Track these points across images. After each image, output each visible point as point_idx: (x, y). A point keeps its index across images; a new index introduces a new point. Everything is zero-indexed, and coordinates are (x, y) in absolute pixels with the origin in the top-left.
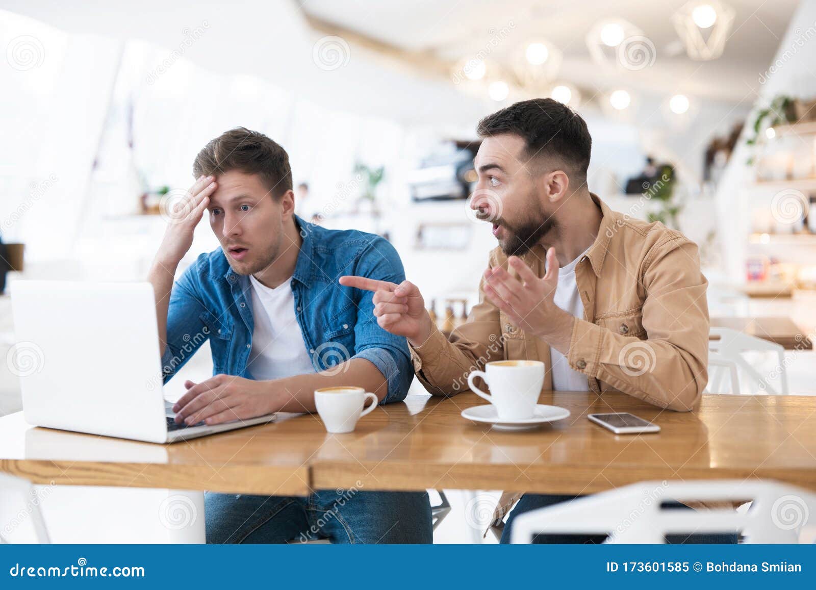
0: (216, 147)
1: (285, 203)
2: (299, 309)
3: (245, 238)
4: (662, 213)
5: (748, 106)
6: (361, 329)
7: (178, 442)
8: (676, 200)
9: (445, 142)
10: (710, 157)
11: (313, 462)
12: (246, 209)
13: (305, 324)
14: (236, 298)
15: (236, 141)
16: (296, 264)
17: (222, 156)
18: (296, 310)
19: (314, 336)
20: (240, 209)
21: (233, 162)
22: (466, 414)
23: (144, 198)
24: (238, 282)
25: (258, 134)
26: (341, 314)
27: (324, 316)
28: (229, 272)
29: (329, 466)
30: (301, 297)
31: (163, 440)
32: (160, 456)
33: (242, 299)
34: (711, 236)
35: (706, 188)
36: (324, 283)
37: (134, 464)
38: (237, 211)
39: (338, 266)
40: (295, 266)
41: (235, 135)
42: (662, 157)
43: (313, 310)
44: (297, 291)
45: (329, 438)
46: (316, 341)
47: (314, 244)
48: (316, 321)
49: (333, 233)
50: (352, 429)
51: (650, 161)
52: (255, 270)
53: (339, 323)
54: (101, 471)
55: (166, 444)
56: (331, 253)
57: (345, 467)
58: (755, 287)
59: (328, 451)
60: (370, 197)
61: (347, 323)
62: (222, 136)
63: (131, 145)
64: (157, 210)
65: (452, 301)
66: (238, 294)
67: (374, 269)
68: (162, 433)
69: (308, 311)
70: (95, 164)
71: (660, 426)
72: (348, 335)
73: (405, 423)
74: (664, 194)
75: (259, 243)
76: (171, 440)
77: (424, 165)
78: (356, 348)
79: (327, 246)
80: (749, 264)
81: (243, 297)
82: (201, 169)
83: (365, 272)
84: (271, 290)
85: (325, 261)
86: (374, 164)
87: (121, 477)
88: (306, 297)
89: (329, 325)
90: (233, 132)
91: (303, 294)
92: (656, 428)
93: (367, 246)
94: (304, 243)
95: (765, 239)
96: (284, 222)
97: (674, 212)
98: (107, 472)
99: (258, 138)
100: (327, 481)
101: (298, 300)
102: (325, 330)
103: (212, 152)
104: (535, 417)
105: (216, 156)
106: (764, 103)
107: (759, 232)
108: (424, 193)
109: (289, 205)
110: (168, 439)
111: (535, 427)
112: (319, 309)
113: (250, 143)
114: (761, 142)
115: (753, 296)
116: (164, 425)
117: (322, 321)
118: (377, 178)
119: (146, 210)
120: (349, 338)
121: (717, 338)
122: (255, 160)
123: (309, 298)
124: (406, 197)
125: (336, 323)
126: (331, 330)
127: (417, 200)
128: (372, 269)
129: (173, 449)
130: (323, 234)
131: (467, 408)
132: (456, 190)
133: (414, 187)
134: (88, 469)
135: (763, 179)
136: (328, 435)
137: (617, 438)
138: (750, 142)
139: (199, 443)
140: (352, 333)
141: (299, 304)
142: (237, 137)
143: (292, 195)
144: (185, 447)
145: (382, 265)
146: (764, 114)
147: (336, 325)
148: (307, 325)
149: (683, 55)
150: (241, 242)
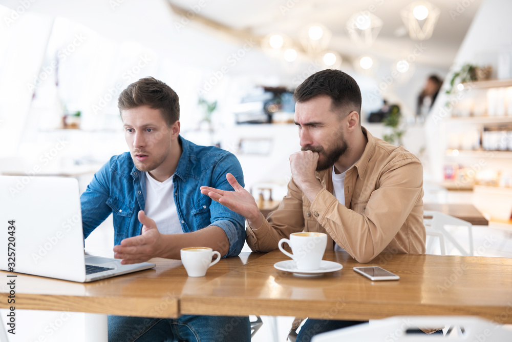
0: (134, 90)
1: (174, 128)
2: (176, 194)
3: (148, 149)
4: (392, 135)
5: (447, 69)
6: (214, 207)
7: (94, 281)
8: (401, 127)
9: (257, 87)
10: (421, 100)
11: (181, 297)
12: (149, 130)
13: (179, 204)
14: (136, 187)
15: (147, 86)
16: (177, 165)
17: (137, 96)
18: (175, 195)
19: (185, 212)
20: (146, 131)
21: (145, 101)
22: (277, 266)
23: (65, 118)
24: (138, 177)
25: (161, 82)
26: (202, 199)
27: (192, 200)
28: (133, 170)
29: (191, 299)
30: (178, 187)
31: (83, 281)
32: (81, 291)
33: (139, 189)
34: (422, 150)
35: (419, 120)
36: (193, 180)
37: (64, 296)
38: (144, 131)
39: (202, 168)
40: (176, 167)
41: (147, 82)
42: (393, 100)
43: (185, 196)
44: (176, 182)
45: (189, 280)
46: (185, 215)
47: (189, 154)
48: (187, 202)
49: (201, 148)
50: (204, 274)
51: (385, 102)
52: (150, 169)
53: (200, 205)
54: (43, 300)
55: (86, 283)
56: (198, 160)
57: (201, 301)
58: (449, 184)
59: (189, 289)
60: (208, 120)
61: (206, 205)
62: (138, 82)
63: (57, 84)
64: (74, 126)
65: (263, 189)
66: (137, 185)
67: (225, 172)
68: (82, 276)
69: (182, 196)
70: (34, 96)
71: (399, 276)
72: (206, 212)
73: (238, 271)
74: (393, 123)
75: (156, 152)
76: (88, 280)
77: (243, 101)
78: (211, 219)
79: (197, 156)
80: (445, 168)
81: (140, 187)
82: (124, 104)
83: (219, 173)
84: (160, 183)
85: (195, 166)
86: (210, 99)
87: (56, 304)
88: (181, 187)
89: (194, 205)
90: (146, 80)
91: (179, 185)
92: (397, 277)
93: (221, 157)
94: (183, 152)
95: (456, 153)
96: (172, 141)
97: (400, 135)
98: (47, 301)
99: (161, 85)
100: (190, 309)
101: (176, 188)
102: (192, 209)
103: (131, 93)
104: (320, 269)
105: (134, 96)
106: (457, 68)
107: (452, 148)
108: (243, 119)
109: (177, 130)
110: (86, 279)
111: (320, 275)
112: (189, 195)
113: (156, 89)
114: (454, 92)
115: (450, 189)
116: (84, 270)
117: (190, 204)
118: (212, 108)
119: (65, 126)
120: (206, 215)
121: (431, 217)
122: (159, 100)
123: (183, 188)
124: (231, 120)
125: (199, 204)
126: (195, 209)
127: (239, 123)
128: (223, 172)
129: (89, 286)
130: (194, 148)
131: (277, 262)
132: (264, 117)
133: (237, 115)
134: (35, 299)
135: (455, 116)
136: (189, 278)
137: (373, 283)
138: (448, 92)
139: (106, 283)
140: (209, 211)
141: (176, 192)
142: (148, 84)
143: (179, 123)
144: (97, 285)
145: (230, 169)
146: (457, 75)
147: (198, 206)
148: (180, 205)
149: (407, 36)
150: (145, 152)
